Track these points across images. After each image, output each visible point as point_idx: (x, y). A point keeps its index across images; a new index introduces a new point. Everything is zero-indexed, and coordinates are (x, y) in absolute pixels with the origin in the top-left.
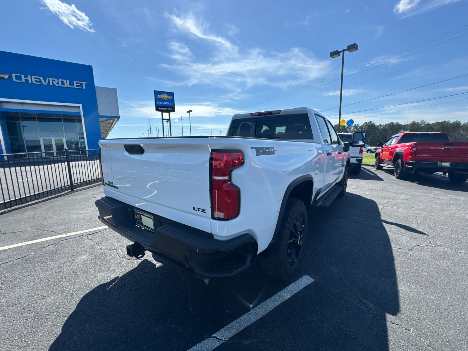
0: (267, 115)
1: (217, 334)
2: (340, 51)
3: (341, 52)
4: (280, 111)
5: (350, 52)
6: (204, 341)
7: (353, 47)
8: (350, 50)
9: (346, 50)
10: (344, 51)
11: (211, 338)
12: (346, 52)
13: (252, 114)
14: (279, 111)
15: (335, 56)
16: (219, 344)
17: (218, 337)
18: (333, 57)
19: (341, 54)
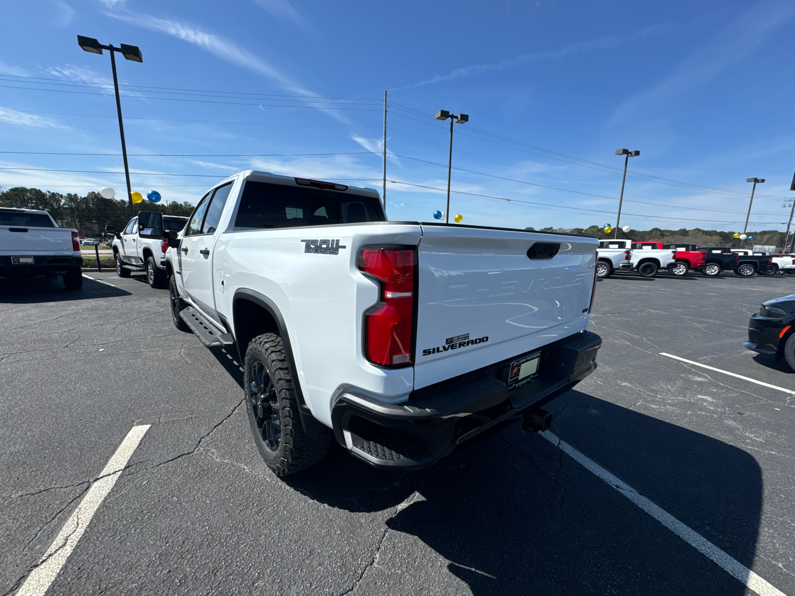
2: (101, 44)
4: (347, 187)
5: (127, 58)
7: (132, 52)
9: (117, 50)
15: (90, 48)
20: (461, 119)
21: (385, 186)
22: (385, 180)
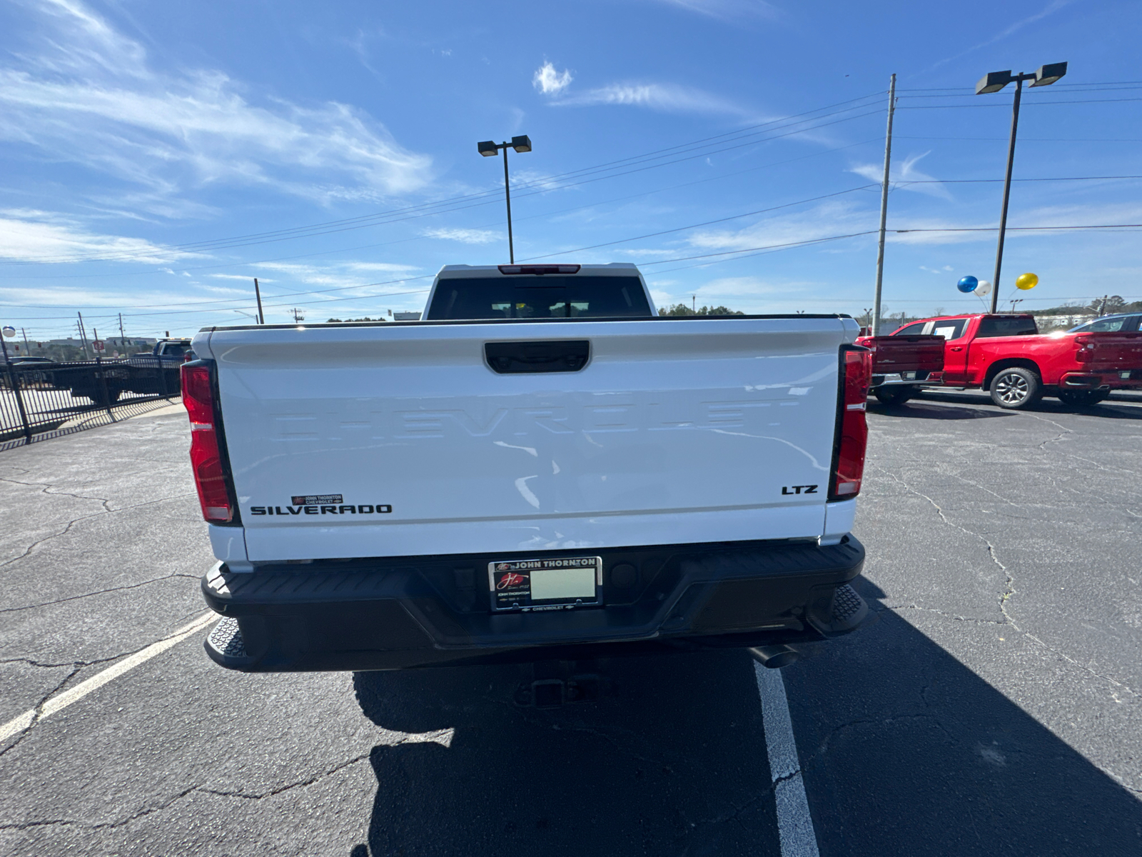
0: (545, 275)
1: (775, 771)
2: (497, 144)
3: (500, 146)
4: (579, 266)
5: (518, 152)
6: (779, 800)
7: (521, 143)
8: (518, 148)
9: (509, 145)
10: (505, 146)
11: (777, 786)
12: (510, 150)
13: (503, 269)
14: (576, 268)
15: (488, 151)
16: (802, 784)
17: (783, 776)
18: (484, 153)
19: (501, 151)
20: (1044, 76)
21: (883, 241)
22: (883, 230)
